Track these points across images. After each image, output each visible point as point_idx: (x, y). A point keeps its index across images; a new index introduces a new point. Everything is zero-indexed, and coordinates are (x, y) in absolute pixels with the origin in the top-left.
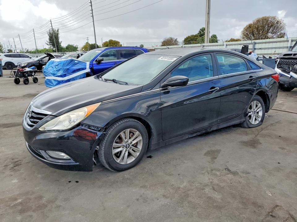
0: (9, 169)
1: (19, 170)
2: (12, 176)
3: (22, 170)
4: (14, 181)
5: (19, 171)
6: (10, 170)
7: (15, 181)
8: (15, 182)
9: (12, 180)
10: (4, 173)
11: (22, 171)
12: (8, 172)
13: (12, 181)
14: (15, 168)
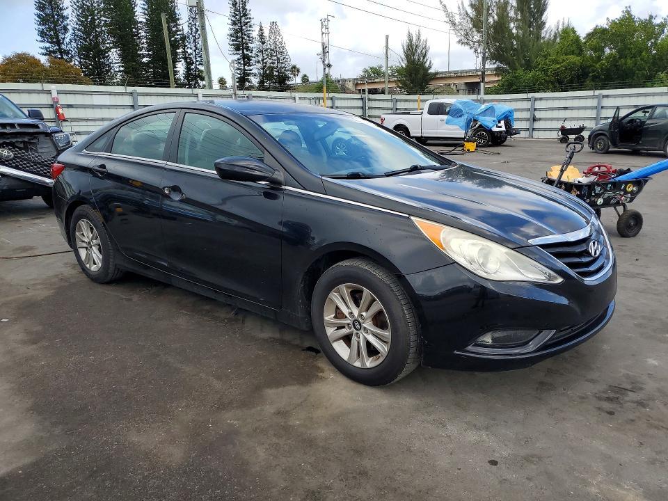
0: (644, 392)
1: (627, 376)
2: (649, 374)
3: (621, 372)
4: (655, 363)
5: (628, 374)
6: (641, 389)
7: (652, 361)
8: (654, 360)
9: (655, 366)
10: (659, 390)
11: (623, 371)
12: (650, 386)
13: (657, 365)
14: (629, 387)
